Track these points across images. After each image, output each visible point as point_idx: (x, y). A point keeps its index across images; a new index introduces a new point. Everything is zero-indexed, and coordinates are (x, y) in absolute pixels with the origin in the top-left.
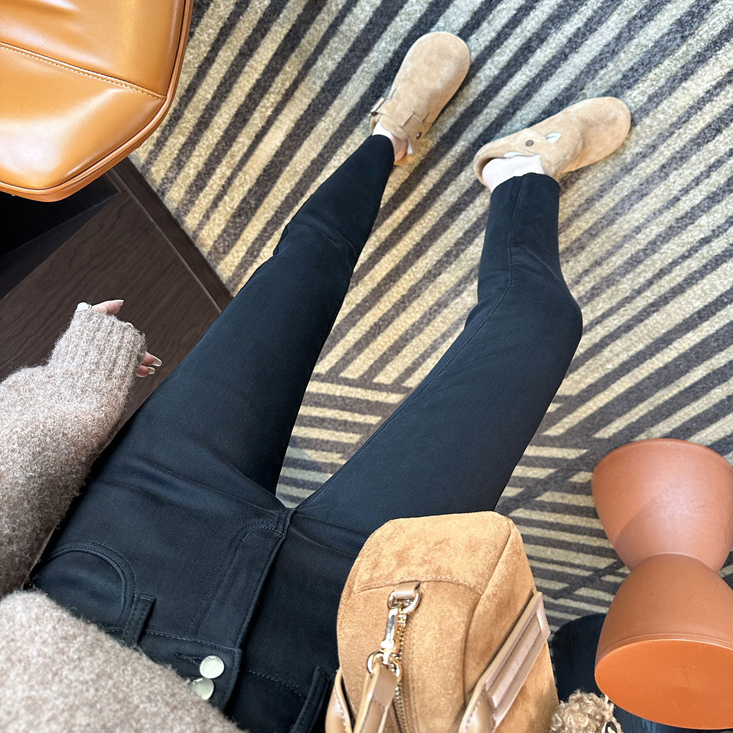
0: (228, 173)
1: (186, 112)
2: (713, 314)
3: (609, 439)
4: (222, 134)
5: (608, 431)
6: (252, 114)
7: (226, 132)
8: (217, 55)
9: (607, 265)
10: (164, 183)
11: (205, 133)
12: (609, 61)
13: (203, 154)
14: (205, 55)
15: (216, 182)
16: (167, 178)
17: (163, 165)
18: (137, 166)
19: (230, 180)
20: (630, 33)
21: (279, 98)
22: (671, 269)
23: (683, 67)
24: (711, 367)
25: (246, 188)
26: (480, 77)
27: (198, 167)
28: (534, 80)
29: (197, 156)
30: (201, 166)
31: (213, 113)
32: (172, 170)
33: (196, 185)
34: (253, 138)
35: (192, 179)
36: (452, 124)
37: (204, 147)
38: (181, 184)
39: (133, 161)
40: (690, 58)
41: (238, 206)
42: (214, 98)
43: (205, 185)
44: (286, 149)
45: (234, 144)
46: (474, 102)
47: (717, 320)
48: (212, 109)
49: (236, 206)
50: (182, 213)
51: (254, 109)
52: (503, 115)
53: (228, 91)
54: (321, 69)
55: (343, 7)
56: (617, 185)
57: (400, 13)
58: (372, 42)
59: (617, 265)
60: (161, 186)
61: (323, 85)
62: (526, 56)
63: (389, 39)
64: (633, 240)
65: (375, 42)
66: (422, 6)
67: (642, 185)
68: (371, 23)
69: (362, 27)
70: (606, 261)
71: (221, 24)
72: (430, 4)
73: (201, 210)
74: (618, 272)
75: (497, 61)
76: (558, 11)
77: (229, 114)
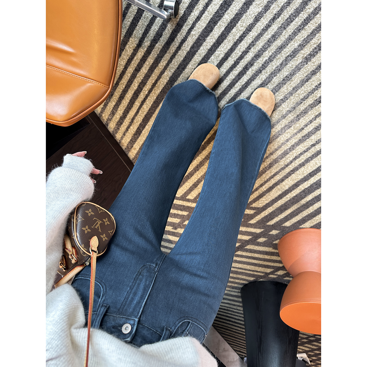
0: (132, 117)
1: (115, 93)
2: (316, 174)
3: (272, 225)
4: (129, 101)
5: (272, 222)
6: (140, 93)
7: (131, 100)
8: (126, 70)
9: (275, 155)
10: (107, 121)
11: (123, 101)
12: (278, 73)
13: (122, 109)
14: (122, 70)
15: (127, 121)
16: (109, 119)
17: (107, 114)
18: (97, 114)
19: (132, 120)
20: (286, 62)
21: (150, 87)
22: (300, 156)
23: (307, 76)
24: (314, 195)
25: (139, 123)
26: (227, 79)
27: (120, 115)
28: (248, 80)
29: (120, 110)
30: (121, 114)
31: (125, 93)
32: (110, 115)
33: (120, 122)
34: (141, 103)
35: (118, 119)
37: (122, 106)
38: (114, 121)
39: (96, 112)
40: (309, 72)
41: (136, 131)
42: (126, 87)
43: (123, 122)
44: (153, 107)
45: (134, 105)
46: (225, 89)
47: (317, 177)
48: (125, 91)
50: (115, 133)
51: (141, 91)
52: (236, 94)
53: (131, 84)
54: (166, 75)
55: (175, 51)
56: (280, 123)
57: (197, 53)
58: (186, 65)
59: (279, 155)
60: (106, 122)
61: (167, 81)
62: (245, 71)
63: (192, 64)
64: (286, 145)
65: (187, 65)
66: (205, 51)
67: (289, 123)
68: (186, 58)
69: (182, 59)
70: (275, 153)
71: (128, 58)
72: (208, 50)
73: (122, 132)
74: (279, 157)
75: (234, 73)
76: (258, 53)
77: (131, 93)
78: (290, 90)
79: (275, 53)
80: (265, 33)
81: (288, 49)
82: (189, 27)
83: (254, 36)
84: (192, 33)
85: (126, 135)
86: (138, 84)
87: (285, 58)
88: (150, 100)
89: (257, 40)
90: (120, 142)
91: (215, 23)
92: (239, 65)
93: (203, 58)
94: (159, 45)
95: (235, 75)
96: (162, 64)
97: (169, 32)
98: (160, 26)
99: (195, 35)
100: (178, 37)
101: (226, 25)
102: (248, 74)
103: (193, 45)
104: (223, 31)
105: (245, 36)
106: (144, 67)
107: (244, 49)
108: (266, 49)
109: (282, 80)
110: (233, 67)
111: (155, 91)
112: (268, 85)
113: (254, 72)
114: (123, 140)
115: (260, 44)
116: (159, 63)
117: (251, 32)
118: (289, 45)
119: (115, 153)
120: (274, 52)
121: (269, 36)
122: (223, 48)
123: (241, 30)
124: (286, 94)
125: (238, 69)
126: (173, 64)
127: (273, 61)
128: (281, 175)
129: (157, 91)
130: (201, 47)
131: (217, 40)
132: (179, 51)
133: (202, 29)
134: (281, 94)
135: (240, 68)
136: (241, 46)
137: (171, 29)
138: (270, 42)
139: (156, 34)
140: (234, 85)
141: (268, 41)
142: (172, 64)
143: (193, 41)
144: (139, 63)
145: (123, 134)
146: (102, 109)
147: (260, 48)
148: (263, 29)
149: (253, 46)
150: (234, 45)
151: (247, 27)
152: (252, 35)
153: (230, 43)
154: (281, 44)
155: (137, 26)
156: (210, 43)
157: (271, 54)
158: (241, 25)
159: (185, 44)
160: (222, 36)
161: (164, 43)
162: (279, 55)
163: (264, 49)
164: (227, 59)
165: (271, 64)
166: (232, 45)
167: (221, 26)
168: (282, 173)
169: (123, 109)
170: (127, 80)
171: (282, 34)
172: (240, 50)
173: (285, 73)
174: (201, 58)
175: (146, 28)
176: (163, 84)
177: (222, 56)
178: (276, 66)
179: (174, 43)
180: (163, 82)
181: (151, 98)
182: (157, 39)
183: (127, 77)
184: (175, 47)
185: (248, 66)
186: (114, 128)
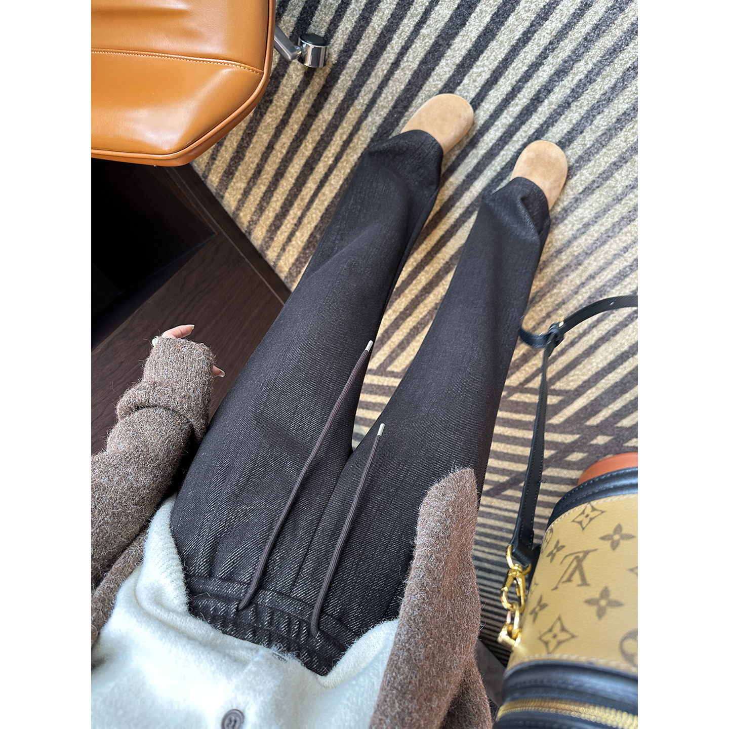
0: (299, 213)
1: (266, 166)
3: (597, 426)
4: (293, 181)
5: (596, 420)
6: (317, 164)
7: (297, 180)
8: (290, 117)
10: (250, 225)
11: (281, 182)
12: (605, 107)
13: (279, 199)
14: (281, 117)
15: (289, 222)
16: (252, 221)
17: (249, 211)
19: (300, 219)
20: (623, 83)
21: (338, 149)
25: (313, 225)
26: (498, 125)
27: (275, 211)
28: (542, 126)
29: (275, 201)
30: (278, 209)
31: (287, 164)
32: (256, 214)
33: (275, 225)
34: (318, 183)
35: (271, 220)
36: (475, 164)
37: (281, 193)
38: (262, 224)
39: (226, 209)
41: (308, 240)
42: (288, 153)
43: (281, 224)
45: (303, 189)
46: (493, 146)
48: (286, 161)
49: (305, 240)
50: (265, 249)
51: (319, 160)
53: (298, 146)
54: (371, 124)
55: (388, 71)
56: (609, 212)
57: (432, 74)
58: (410, 99)
59: (607, 278)
60: (248, 227)
61: (372, 136)
62: (536, 106)
63: (424, 97)
64: (622, 258)
65: (413, 100)
66: (451, 68)
67: (630, 212)
68: (410, 84)
69: (403, 87)
70: (598, 276)
71: (293, 91)
72: (457, 66)
73: (278, 245)
74: (608, 284)
75: (512, 111)
76: (563, 66)
77: (299, 165)
78: (632, 141)
79: (599, 65)
80: (578, 21)
81: (627, 55)
82: (417, 19)
83: (554, 30)
84: (424, 31)
85: (287, 250)
86: (314, 145)
87: (621, 74)
88: (338, 175)
89: (561, 38)
90: (275, 265)
91: (470, 7)
92: (522, 93)
93: (445, 84)
94: (356, 62)
95: (515, 115)
96: (362, 101)
97: (375, 32)
98: (356, 22)
99: (428, 35)
100: (393, 42)
101: (495, 9)
102: (542, 111)
103: (426, 56)
104: (487, 25)
105: (535, 31)
106: (325, 108)
107: (533, 59)
108: (580, 56)
109: (614, 120)
110: (510, 98)
111: (347, 157)
112: (584, 134)
113: (553, 106)
114: (281, 261)
115: (567, 48)
116: (356, 98)
117: (547, 23)
118: (631, 45)
119: (267, 287)
120: (598, 61)
121: (588, 27)
122: (487, 60)
123: (525, 18)
124: (624, 150)
125: (521, 102)
126: (385, 98)
127: (595, 80)
128: (612, 321)
129: (352, 156)
130: (442, 60)
131: (476, 43)
132: (396, 71)
133: (443, 24)
134: (613, 151)
135: (525, 100)
136: (526, 54)
137: (379, 26)
138: (588, 41)
139: (348, 39)
140: (511, 137)
141: (585, 39)
142: (381, 99)
143: (425, 49)
144: (315, 100)
145: (281, 250)
146: (239, 202)
147: (566, 54)
148: (574, 13)
149: (552, 52)
150: (511, 51)
151: (540, 10)
152: (549, 27)
153: (503, 48)
154: (613, 43)
155: (310, 24)
156: (461, 51)
157: (590, 66)
158: (527, 9)
159: (407, 55)
160: (485, 35)
161: (365, 56)
162: (608, 68)
163: (576, 57)
164: (496, 83)
165: (590, 87)
166: (506, 51)
167: (484, 14)
168: (615, 316)
169: (281, 199)
170: (291, 139)
171: (616, 22)
172: (525, 61)
173: (620, 106)
174: (442, 84)
175: (328, 28)
176: (365, 141)
177: (486, 76)
178: (602, 92)
179: (385, 55)
180: (363, 136)
181: (340, 173)
182: (351, 48)
183: (290, 132)
184: (388, 63)
185: (541, 95)
186: (264, 240)
